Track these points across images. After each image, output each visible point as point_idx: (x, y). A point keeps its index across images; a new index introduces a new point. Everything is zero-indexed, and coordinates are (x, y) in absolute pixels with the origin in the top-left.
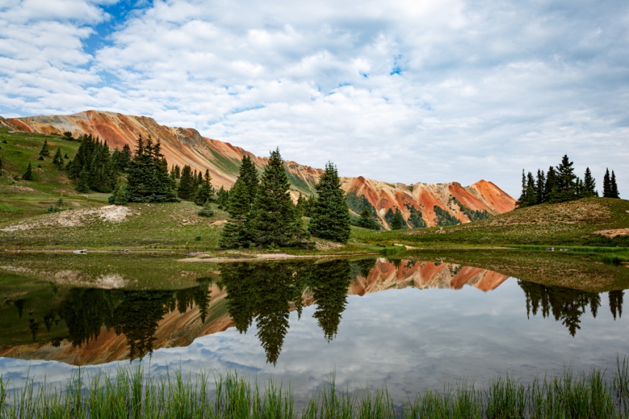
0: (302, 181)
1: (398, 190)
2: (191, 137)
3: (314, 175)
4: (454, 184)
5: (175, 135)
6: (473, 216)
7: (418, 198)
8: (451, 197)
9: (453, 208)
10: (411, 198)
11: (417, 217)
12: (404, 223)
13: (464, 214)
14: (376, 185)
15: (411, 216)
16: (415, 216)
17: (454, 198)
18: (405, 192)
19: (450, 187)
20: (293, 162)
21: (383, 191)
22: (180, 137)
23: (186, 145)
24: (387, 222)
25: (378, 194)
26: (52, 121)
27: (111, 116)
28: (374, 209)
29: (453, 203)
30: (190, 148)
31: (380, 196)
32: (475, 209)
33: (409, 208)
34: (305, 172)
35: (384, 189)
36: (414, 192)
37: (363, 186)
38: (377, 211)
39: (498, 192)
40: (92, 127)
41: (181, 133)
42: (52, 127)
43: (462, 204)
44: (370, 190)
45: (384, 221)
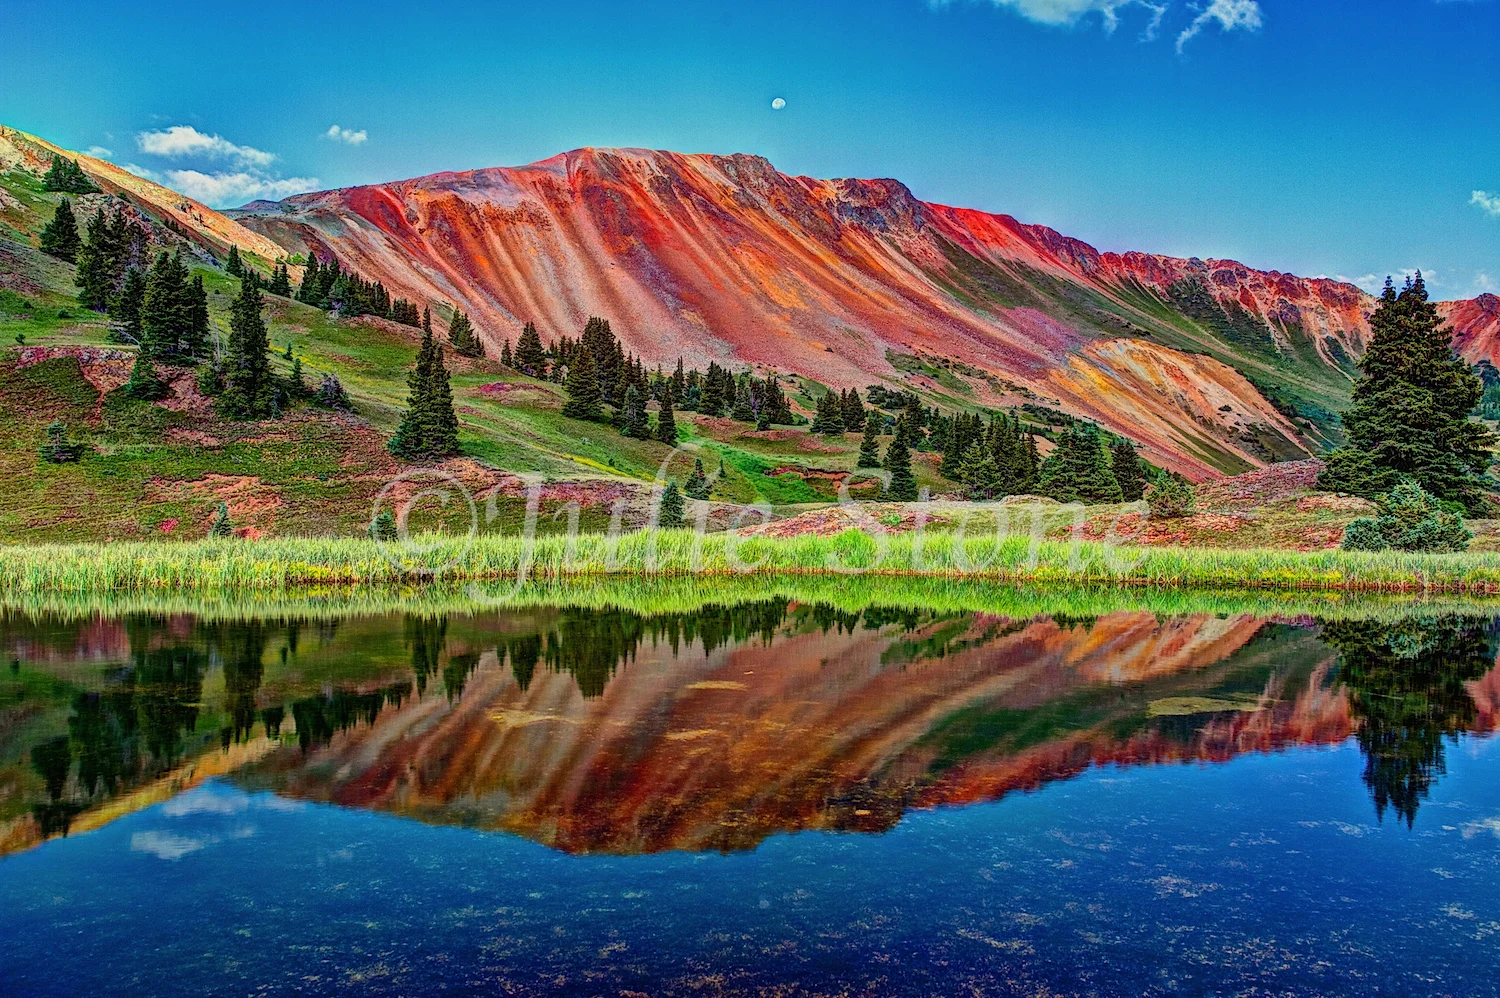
0: (1255, 325)
2: (882, 204)
3: (1301, 303)
5: (830, 203)
20: (1229, 262)
22: (843, 207)
23: (858, 228)
26: (465, 184)
27: (635, 159)
30: (870, 236)
34: (1269, 293)
40: (572, 194)
41: (852, 192)
42: (457, 199)
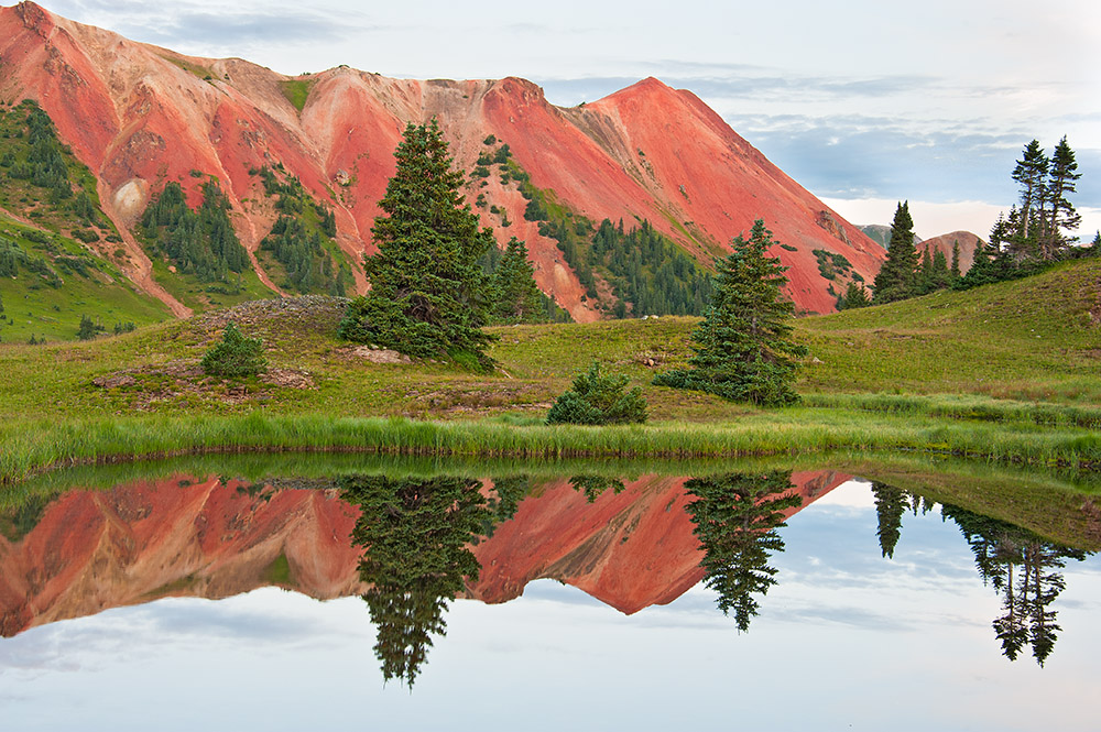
1: (224, 92)
4: (510, 83)
6: (582, 246)
7: (328, 144)
8: (492, 150)
9: (491, 201)
10: (290, 139)
11: (311, 231)
12: (240, 264)
13: (543, 233)
14: (107, 57)
15: (279, 228)
16: (297, 229)
17: (503, 156)
18: (264, 106)
19: (491, 100)
21: (144, 94)
24: (148, 249)
25: (118, 105)
28: (87, 179)
29: (493, 180)
31: (129, 114)
32: (597, 213)
33: (271, 188)
35: (149, 81)
36: (310, 114)
37: (36, 55)
38: (101, 187)
39: (714, 138)
43: (538, 184)
44: (69, 76)
45: (132, 247)
